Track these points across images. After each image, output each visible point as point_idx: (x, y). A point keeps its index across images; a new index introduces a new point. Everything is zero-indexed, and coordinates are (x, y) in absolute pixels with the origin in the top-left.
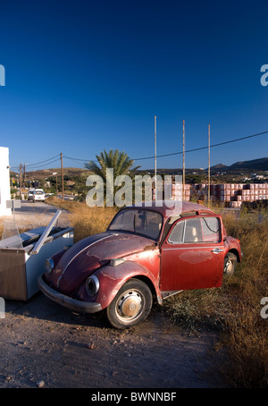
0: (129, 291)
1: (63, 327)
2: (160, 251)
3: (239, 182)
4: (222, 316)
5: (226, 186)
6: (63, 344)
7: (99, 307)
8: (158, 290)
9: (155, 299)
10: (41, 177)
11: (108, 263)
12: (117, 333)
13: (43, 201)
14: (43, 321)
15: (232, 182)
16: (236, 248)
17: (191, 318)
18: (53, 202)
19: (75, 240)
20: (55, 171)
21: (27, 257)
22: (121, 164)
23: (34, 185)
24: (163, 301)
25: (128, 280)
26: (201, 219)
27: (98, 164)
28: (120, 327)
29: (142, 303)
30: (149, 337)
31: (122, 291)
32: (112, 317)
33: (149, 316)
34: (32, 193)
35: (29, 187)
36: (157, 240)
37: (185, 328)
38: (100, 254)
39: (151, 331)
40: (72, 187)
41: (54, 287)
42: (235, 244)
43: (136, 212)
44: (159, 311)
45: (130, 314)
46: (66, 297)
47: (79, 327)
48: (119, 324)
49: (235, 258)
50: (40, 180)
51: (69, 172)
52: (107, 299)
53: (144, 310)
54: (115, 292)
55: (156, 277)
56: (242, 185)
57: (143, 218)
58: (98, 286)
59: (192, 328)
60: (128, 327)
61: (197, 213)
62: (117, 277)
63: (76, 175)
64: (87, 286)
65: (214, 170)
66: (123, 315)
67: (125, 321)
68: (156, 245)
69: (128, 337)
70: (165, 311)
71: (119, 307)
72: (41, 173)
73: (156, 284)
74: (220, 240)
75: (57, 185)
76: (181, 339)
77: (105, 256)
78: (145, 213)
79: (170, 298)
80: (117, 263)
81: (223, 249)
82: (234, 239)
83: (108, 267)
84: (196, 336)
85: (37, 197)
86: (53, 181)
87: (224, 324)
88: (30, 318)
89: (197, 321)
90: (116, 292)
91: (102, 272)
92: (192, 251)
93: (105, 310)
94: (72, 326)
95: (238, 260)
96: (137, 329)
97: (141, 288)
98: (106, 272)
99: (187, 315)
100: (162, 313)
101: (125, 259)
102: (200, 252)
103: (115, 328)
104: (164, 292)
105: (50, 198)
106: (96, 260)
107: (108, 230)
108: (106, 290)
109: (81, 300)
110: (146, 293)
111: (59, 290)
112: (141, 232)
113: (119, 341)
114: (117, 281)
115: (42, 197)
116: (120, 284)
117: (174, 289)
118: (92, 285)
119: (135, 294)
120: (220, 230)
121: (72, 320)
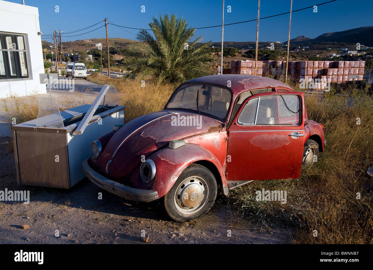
0: (191, 178)
1: (113, 219)
2: (228, 133)
3: (324, 59)
4: (300, 211)
5: (308, 64)
6: (114, 237)
7: (155, 195)
8: (224, 179)
9: (220, 189)
10: (82, 49)
11: (167, 145)
12: (175, 226)
13: (85, 78)
14: (90, 212)
15: (314, 59)
16: (319, 134)
17: (262, 212)
18: (96, 79)
19: (126, 120)
20: (98, 41)
21: (69, 138)
22: (179, 33)
23: (73, 59)
24: (230, 191)
25: (190, 166)
26: (279, 97)
27: (152, 34)
28: (178, 219)
29: (205, 192)
30: (212, 231)
31: (182, 178)
32: (170, 207)
33: (212, 209)
34: (71, 67)
35: (66, 61)
36: (224, 120)
37: (254, 223)
38: (157, 135)
39: (215, 225)
40: (120, 62)
41: (102, 172)
42: (317, 130)
43: (199, 88)
44: (225, 203)
45: (191, 204)
46: (117, 184)
47: (131, 219)
48: (179, 216)
49: (316, 146)
50: (80, 53)
51: (116, 43)
52: (165, 187)
53: (207, 201)
54: (174, 179)
55: (222, 164)
56: (328, 63)
57: (207, 94)
58: (154, 171)
59: (264, 222)
60: (188, 220)
61: (274, 90)
62: (177, 161)
63: (124, 48)
64: (141, 172)
65: (295, 44)
66: (183, 206)
67: (186, 212)
68: (223, 126)
69: (189, 231)
70: (231, 203)
71: (179, 197)
72: (81, 44)
73: (222, 171)
74: (300, 123)
75: (101, 59)
76: (250, 235)
77: (163, 137)
78: (210, 89)
79: (238, 188)
80: (177, 145)
81: (303, 133)
82: (316, 124)
83: (167, 150)
84: (268, 232)
85: (77, 73)
86: (96, 55)
87: (302, 219)
88: (74, 209)
89: (269, 216)
90: (176, 179)
91: (159, 155)
92: (266, 135)
93: (162, 199)
94: (123, 217)
95: (321, 149)
96: (199, 223)
97: (204, 176)
98: (165, 155)
99: (257, 209)
100: (228, 206)
101: (186, 141)
102: (276, 136)
103: (174, 221)
104: (230, 182)
105: (93, 74)
106: (152, 142)
107: (166, 108)
108: (163, 177)
109: (135, 187)
110: (210, 182)
111: (109, 176)
112: (205, 111)
113: (178, 235)
114: (176, 166)
115: (84, 73)
116: (180, 170)
117: (242, 178)
118: (148, 170)
119: (197, 182)
120: (300, 110)
121: (123, 211)
